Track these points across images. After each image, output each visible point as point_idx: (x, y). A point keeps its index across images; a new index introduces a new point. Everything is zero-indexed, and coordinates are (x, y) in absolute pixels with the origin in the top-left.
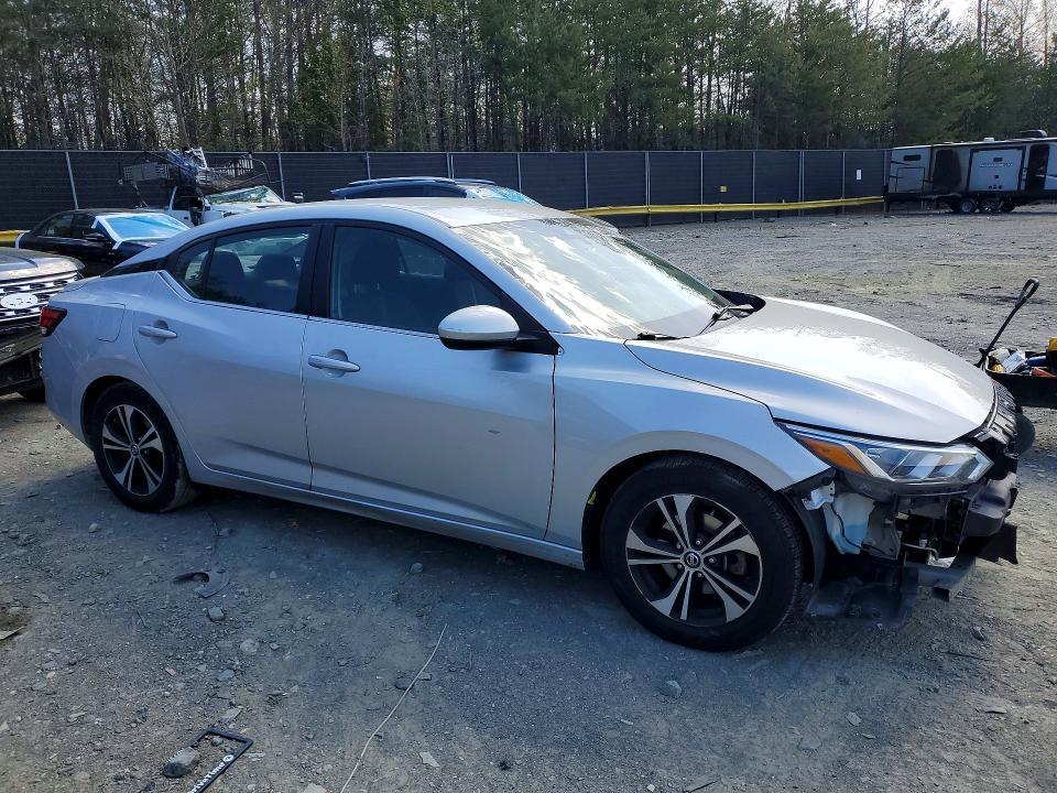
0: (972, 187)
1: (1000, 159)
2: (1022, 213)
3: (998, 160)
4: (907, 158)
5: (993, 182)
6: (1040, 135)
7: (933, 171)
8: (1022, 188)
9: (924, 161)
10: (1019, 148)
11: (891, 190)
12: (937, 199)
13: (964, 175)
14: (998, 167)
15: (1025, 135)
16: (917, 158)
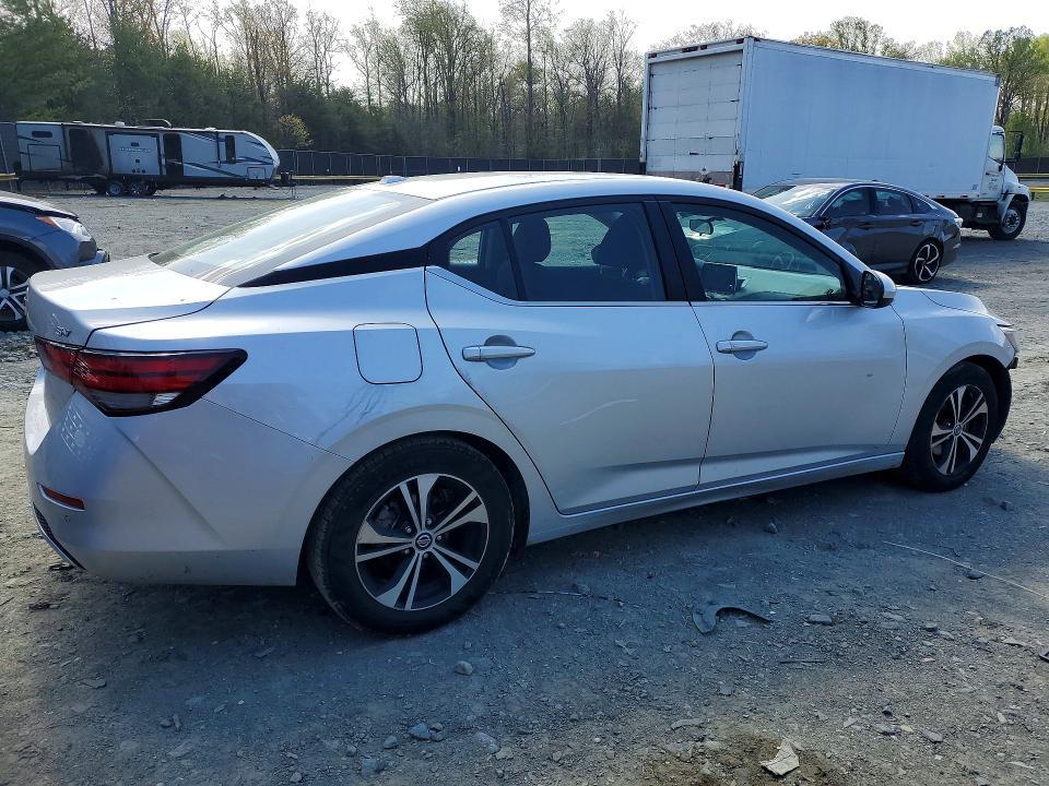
0: (115, 171)
1: (137, 145)
2: (164, 197)
3: (135, 145)
4: (36, 134)
5: (135, 166)
6: (167, 126)
7: (69, 150)
8: (165, 173)
9: (57, 138)
10: (153, 136)
11: (25, 167)
12: (80, 180)
13: (104, 156)
14: (137, 153)
15: (154, 124)
16: (49, 135)
